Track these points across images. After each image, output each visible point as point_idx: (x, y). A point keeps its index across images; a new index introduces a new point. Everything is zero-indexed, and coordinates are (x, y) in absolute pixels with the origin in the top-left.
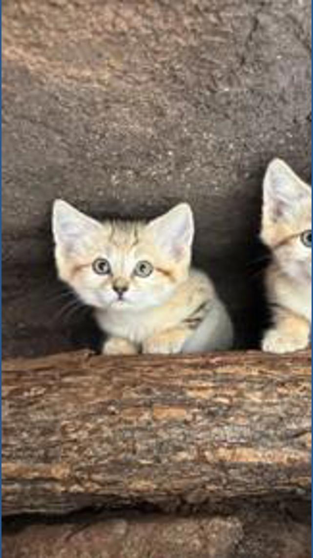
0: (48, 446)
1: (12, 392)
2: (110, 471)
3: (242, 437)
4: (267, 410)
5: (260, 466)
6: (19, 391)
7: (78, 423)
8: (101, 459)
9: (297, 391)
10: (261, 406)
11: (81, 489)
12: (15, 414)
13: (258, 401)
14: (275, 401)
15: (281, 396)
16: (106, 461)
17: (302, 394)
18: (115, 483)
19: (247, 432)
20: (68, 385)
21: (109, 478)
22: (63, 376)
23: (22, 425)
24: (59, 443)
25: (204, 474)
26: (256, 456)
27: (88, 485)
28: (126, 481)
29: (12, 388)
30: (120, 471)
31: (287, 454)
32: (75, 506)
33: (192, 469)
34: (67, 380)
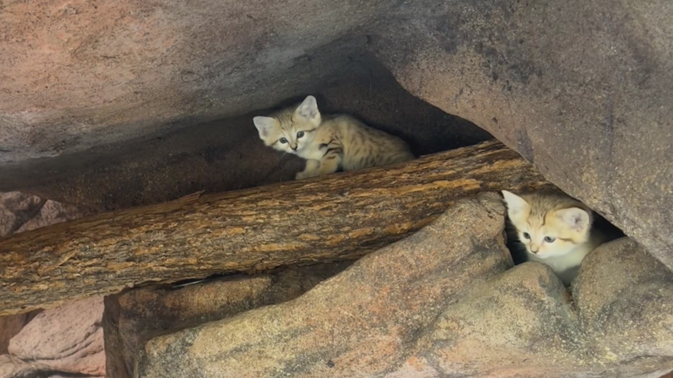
0: (185, 250)
1: (164, 226)
2: (215, 259)
3: (272, 238)
4: (283, 224)
5: (283, 251)
6: (166, 225)
7: (195, 238)
8: (209, 254)
9: (297, 212)
10: (280, 222)
11: (205, 268)
12: (167, 237)
13: (278, 219)
14: (286, 219)
15: (289, 216)
16: (211, 255)
17: (300, 213)
18: (218, 264)
19: (274, 236)
20: (188, 220)
21: (216, 262)
22: (185, 214)
23: (171, 241)
24: (189, 248)
25: (258, 257)
26: (279, 247)
27: (207, 265)
28: (224, 263)
29: (163, 224)
30: (220, 258)
31: (294, 245)
32: (207, 275)
33: (252, 255)
34: (187, 216)
